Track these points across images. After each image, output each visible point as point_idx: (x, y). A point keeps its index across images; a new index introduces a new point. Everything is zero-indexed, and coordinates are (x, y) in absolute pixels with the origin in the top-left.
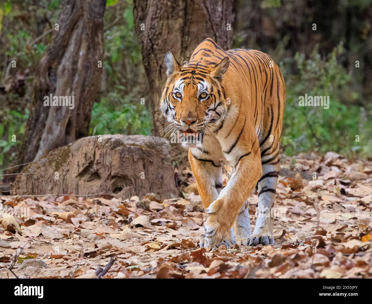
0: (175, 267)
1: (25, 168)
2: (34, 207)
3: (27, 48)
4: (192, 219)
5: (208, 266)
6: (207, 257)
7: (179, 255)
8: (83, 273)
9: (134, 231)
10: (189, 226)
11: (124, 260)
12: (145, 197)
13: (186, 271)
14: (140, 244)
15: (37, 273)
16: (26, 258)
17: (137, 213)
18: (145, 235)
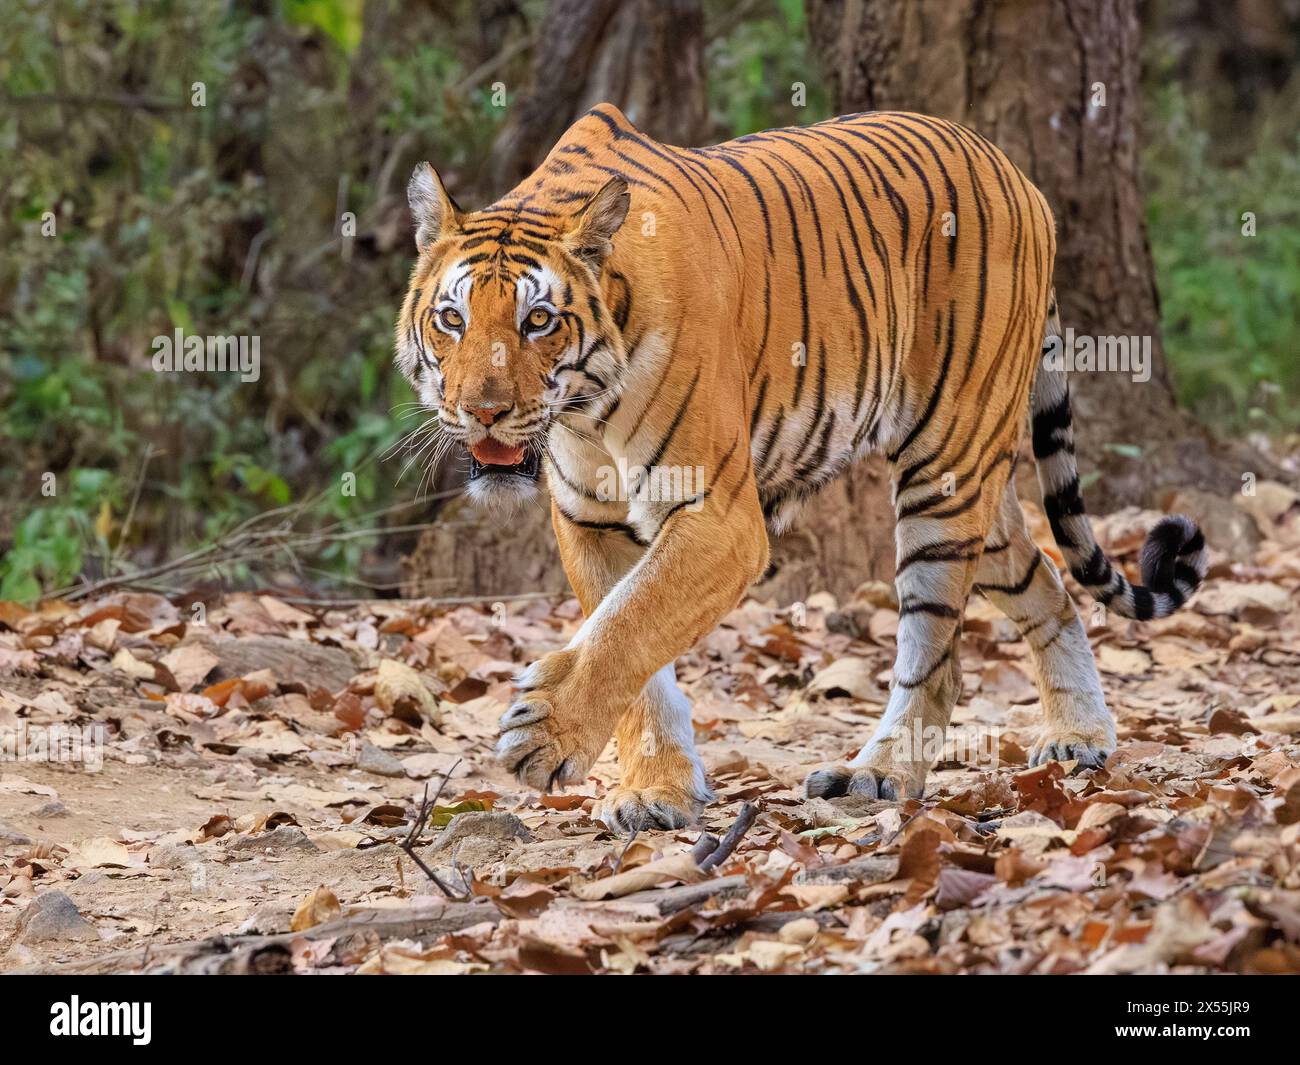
0: (961, 830)
1: (449, 508)
2: (484, 637)
3: (450, 102)
4: (1013, 668)
5: (1070, 825)
6: (1067, 795)
7: (974, 788)
8: (653, 855)
9: (823, 711)
10: (1008, 690)
11: (789, 810)
12: (854, 597)
13: (998, 843)
14: (842, 753)
15: (497, 857)
16: (459, 810)
17: (830, 650)
18: (857, 724)
